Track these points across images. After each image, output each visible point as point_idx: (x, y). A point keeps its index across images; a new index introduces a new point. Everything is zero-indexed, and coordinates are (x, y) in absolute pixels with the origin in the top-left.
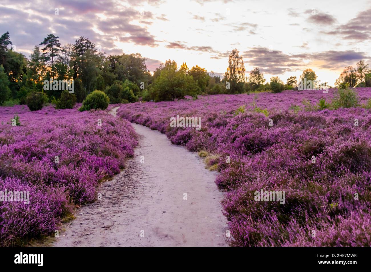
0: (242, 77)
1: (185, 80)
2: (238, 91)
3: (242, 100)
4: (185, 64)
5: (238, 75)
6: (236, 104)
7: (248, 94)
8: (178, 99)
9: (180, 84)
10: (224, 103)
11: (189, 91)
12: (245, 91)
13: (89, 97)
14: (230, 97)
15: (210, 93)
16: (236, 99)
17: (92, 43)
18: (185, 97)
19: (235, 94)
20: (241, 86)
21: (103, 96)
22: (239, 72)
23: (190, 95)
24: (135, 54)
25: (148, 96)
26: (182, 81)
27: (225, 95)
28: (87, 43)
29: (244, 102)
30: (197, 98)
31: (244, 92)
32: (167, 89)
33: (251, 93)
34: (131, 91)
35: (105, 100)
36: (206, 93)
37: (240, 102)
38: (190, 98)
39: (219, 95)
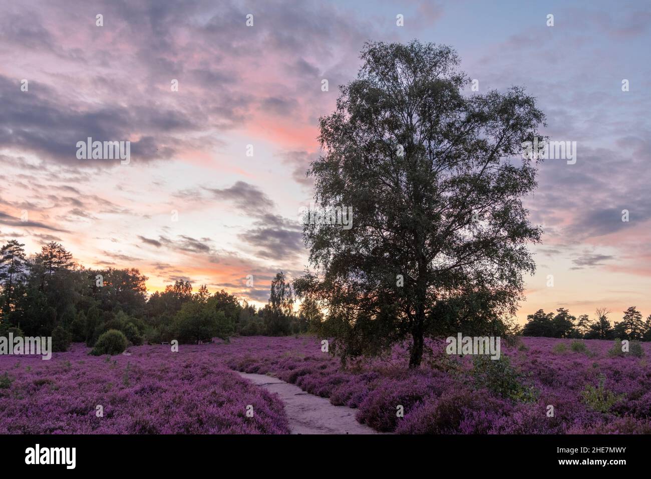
0: (288, 312)
1: (215, 317)
2: (283, 332)
3: (288, 346)
4: (205, 287)
5: (283, 309)
6: (281, 350)
7: (297, 338)
8: (203, 342)
9: (207, 322)
10: (267, 349)
11: (219, 331)
12: (292, 332)
13: (102, 338)
14: (272, 341)
15: (243, 334)
16: (281, 345)
17: (66, 252)
18: (213, 339)
19: (279, 336)
20: (287, 325)
21: (121, 336)
22: (284, 305)
23: (220, 337)
24: (130, 270)
25: (159, 337)
26: (211, 318)
27: (264, 338)
28: (59, 252)
29: (291, 348)
30: (229, 341)
31: (291, 334)
32: (190, 328)
33: (301, 335)
34: (136, 328)
35: (122, 341)
36: (238, 333)
37: (286, 348)
38: (221, 341)
39: (256, 337)
